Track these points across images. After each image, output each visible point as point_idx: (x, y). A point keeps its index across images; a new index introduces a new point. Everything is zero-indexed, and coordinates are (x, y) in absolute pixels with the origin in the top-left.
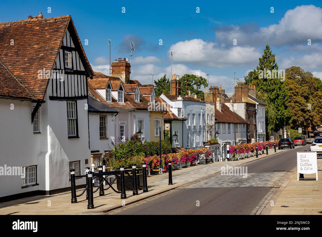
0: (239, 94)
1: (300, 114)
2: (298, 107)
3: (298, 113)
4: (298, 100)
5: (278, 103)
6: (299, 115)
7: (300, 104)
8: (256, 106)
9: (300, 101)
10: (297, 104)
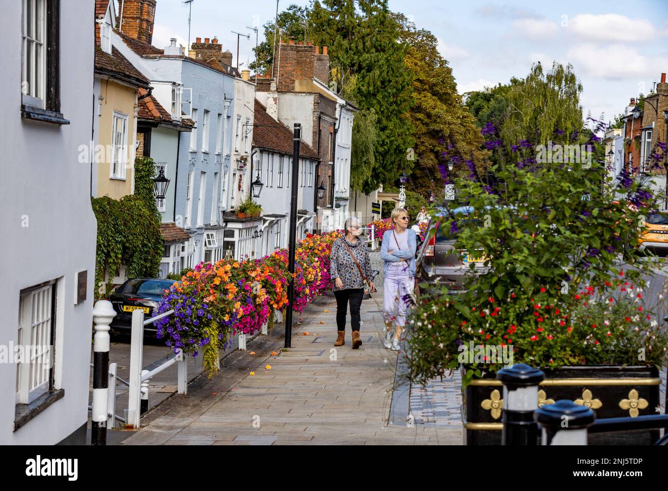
0: (287, 69)
1: (427, 144)
2: (423, 124)
3: (423, 142)
4: (425, 104)
5: (381, 106)
6: (423, 148)
7: (429, 116)
8: (338, 109)
9: (430, 107)
10: (420, 116)
